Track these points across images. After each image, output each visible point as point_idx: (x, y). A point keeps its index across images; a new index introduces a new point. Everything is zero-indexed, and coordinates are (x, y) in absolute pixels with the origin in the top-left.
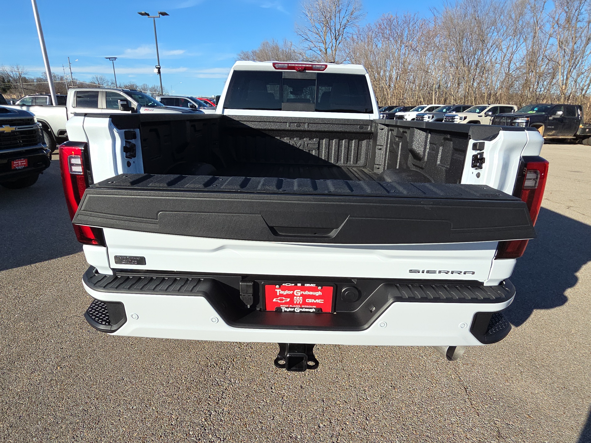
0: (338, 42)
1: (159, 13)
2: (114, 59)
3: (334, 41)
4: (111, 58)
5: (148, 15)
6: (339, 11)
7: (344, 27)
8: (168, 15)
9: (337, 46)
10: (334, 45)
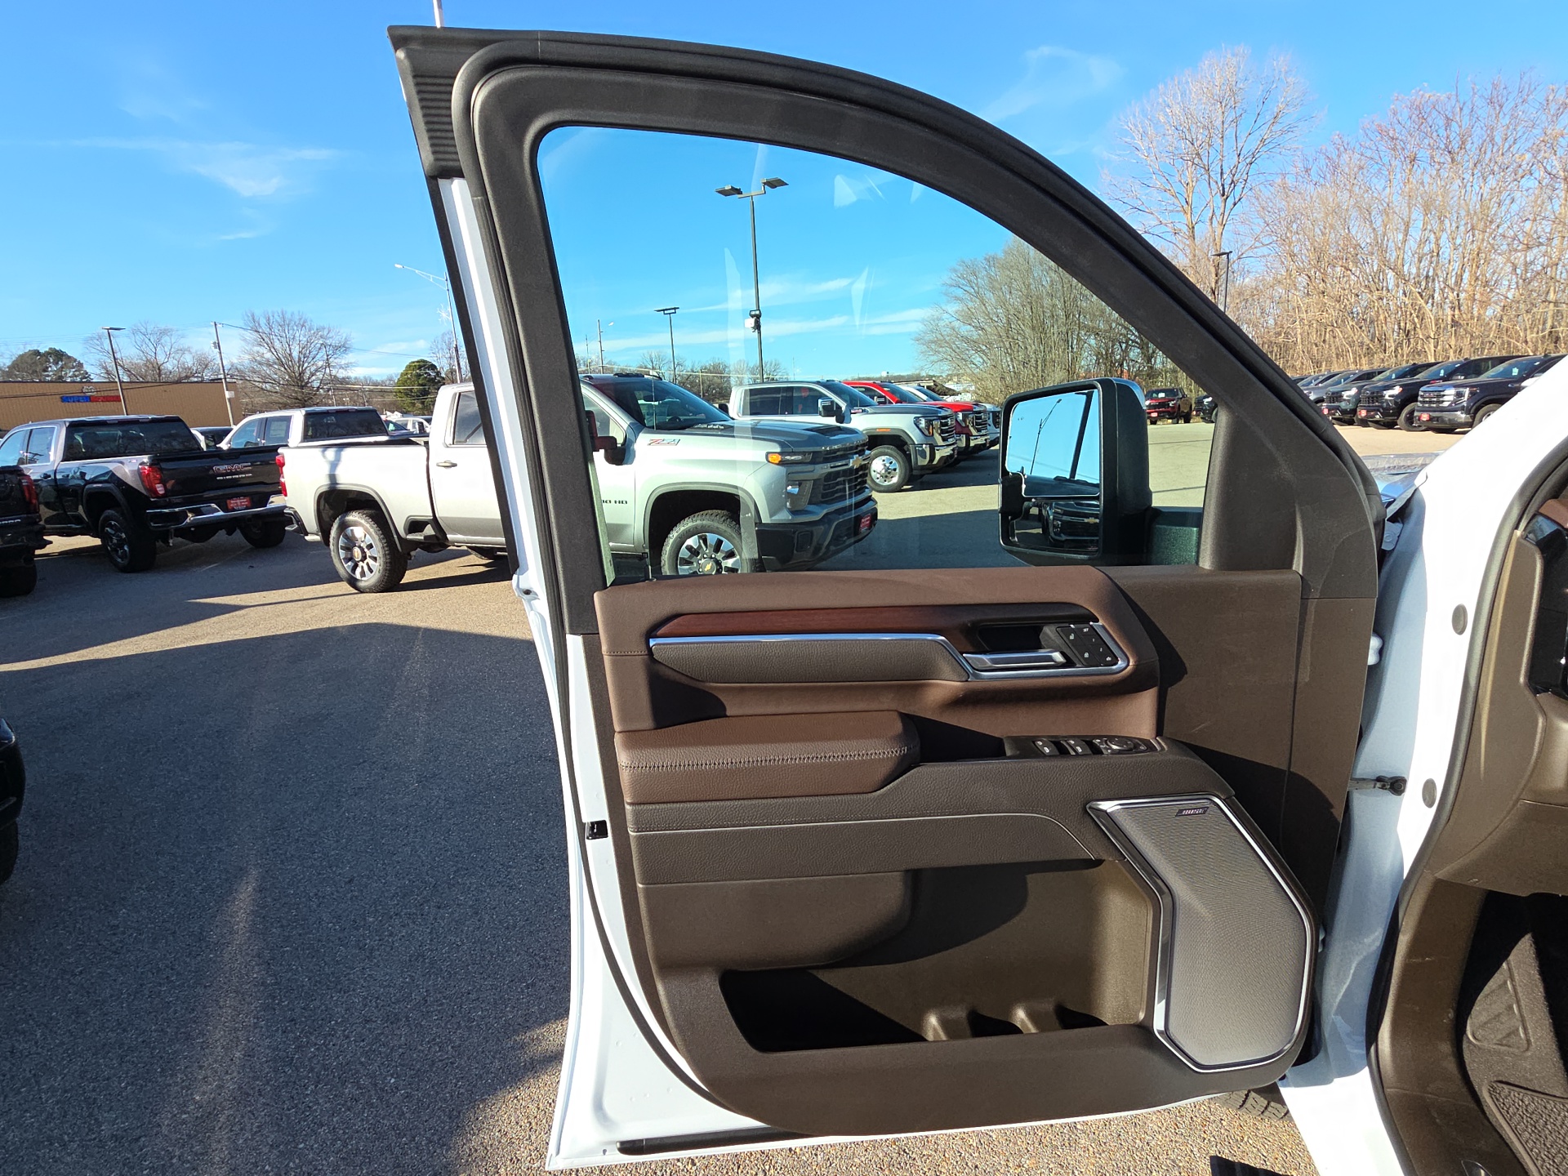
0: (1230, 201)
1: (765, 183)
2: (673, 311)
3: (1219, 199)
4: (667, 310)
5: (739, 192)
6: (1236, 121)
7: (1248, 161)
8: (787, 184)
9: (1226, 214)
10: (1218, 213)
